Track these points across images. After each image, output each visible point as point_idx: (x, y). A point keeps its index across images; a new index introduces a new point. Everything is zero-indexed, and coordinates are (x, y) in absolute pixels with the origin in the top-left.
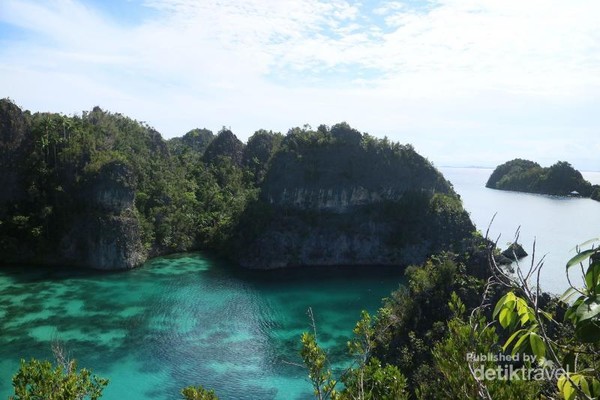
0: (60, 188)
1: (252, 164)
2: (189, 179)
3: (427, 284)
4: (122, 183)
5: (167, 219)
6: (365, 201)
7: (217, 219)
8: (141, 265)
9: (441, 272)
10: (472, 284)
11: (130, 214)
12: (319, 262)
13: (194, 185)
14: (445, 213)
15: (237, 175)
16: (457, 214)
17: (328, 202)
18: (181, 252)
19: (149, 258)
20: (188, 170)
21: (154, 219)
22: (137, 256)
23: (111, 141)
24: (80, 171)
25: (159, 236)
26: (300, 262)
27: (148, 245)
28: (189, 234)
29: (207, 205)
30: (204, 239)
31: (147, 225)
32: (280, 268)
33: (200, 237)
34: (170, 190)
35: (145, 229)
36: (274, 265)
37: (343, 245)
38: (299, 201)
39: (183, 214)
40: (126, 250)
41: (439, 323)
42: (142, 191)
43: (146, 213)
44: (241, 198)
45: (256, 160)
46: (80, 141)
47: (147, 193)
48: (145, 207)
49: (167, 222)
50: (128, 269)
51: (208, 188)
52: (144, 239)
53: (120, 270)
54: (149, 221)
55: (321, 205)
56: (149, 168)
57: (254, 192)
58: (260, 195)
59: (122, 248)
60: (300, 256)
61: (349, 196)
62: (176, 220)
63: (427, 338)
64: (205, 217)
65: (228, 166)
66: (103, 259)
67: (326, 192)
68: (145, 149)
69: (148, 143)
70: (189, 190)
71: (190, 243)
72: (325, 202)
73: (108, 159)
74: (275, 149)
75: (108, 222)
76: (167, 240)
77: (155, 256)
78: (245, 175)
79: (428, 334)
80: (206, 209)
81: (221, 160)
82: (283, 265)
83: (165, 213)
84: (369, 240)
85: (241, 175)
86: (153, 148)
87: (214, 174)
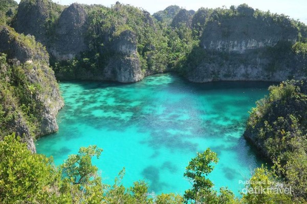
0: (102, 45)
1: (197, 27)
2: (164, 36)
4: (130, 41)
5: (153, 57)
6: (256, 47)
7: (178, 56)
8: (141, 80)
9: (286, 91)
11: (135, 55)
12: (229, 79)
13: (166, 39)
15: (189, 33)
17: (235, 48)
18: (161, 73)
19: (145, 76)
20: (164, 31)
21: (147, 58)
22: (139, 76)
23: (124, 19)
24: (110, 35)
25: (149, 66)
26: (219, 78)
27: (144, 70)
28: (164, 64)
29: (173, 49)
30: (172, 66)
31: (144, 60)
32: (209, 82)
33: (170, 65)
34: (155, 43)
35: (143, 63)
36: (205, 80)
37: (242, 70)
38: (219, 47)
39: (161, 54)
40: (134, 73)
42: (141, 44)
43: (143, 55)
44: (190, 46)
45: (199, 24)
46: (110, 20)
47: (143, 45)
48: (143, 51)
49: (154, 59)
50: (135, 82)
51: (174, 40)
52: (142, 68)
53: (131, 83)
54: (145, 59)
55: (231, 49)
56: (144, 32)
57: (197, 42)
58: (200, 44)
59: (132, 72)
60: (219, 76)
61: (246, 44)
62: (158, 57)
63: (274, 124)
64: (172, 55)
65: (184, 28)
66: (123, 78)
67: (234, 43)
68: (141, 22)
69: (143, 19)
70: (164, 42)
71: (165, 68)
72: (233, 48)
73: (123, 29)
74: (207, 20)
75: (125, 60)
76: (154, 68)
77: (148, 75)
78: (193, 32)
79: (275, 123)
80: (172, 52)
81: (181, 25)
82: (210, 80)
83: (152, 54)
84: (256, 68)
85: (191, 32)
86: (146, 21)
87: (177, 33)
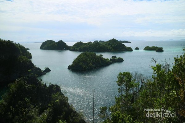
3: (15, 89)
10: (29, 87)
14: (23, 62)
16: (28, 61)
41: (20, 101)
